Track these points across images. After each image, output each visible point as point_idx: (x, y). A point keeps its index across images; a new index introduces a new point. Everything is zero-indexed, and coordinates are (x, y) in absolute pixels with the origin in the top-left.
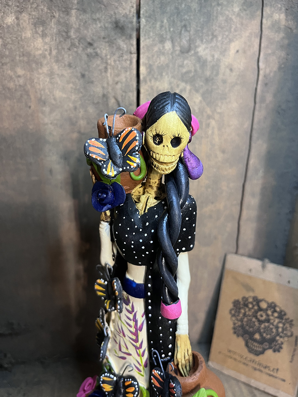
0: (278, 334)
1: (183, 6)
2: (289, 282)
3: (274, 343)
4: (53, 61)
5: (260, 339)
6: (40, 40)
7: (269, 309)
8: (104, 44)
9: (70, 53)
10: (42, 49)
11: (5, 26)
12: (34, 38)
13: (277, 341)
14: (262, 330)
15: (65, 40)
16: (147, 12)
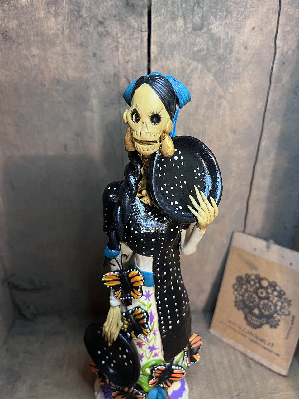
0: (276, 312)
2: (291, 264)
3: (272, 319)
5: (258, 314)
6: (53, 20)
7: (270, 287)
8: (115, 22)
9: (82, 32)
11: (19, 6)
12: (47, 18)
13: (274, 318)
14: (261, 307)
15: (77, 19)
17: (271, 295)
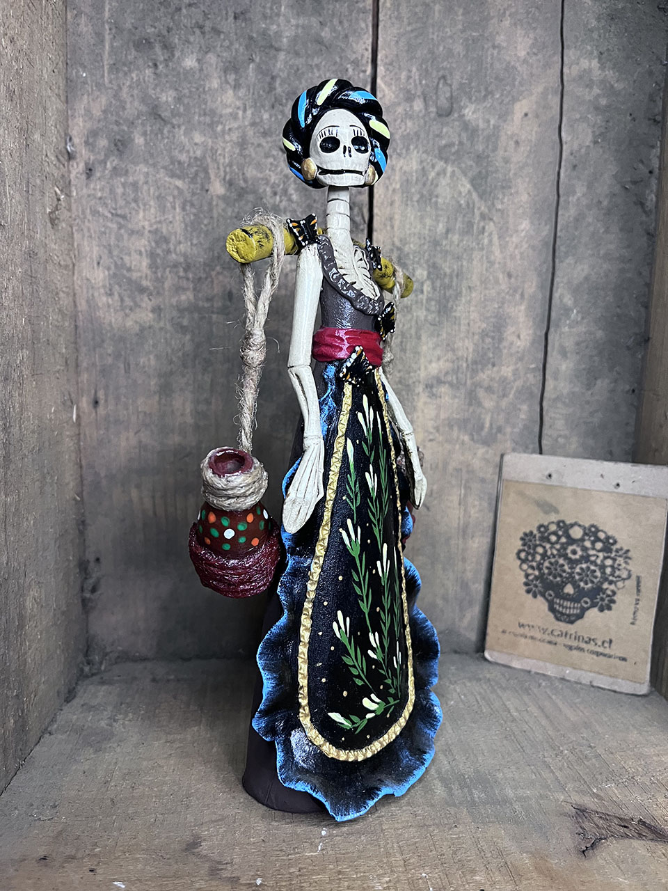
0: (605, 579)
2: (618, 485)
3: (600, 595)
4: (247, 123)
7: (587, 537)
10: (233, 105)
12: (223, 90)
13: (605, 591)
15: (267, 94)
17: (591, 552)
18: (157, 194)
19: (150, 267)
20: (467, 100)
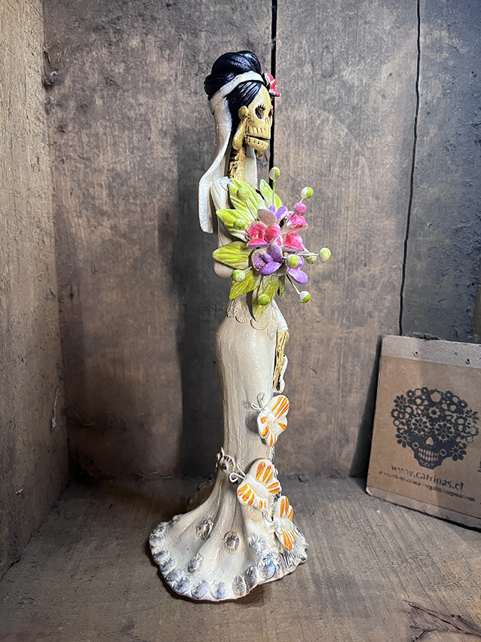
0: (458, 435)
1: (325, 25)
2: (468, 360)
3: (454, 447)
4: (178, 87)
6: (166, 64)
7: (444, 401)
9: (198, 78)
10: (167, 74)
11: (129, 49)
12: (160, 63)
13: (458, 445)
15: (192, 65)
16: (283, 33)
17: (447, 413)
18: (112, 142)
19: (109, 196)
20: (345, 64)
